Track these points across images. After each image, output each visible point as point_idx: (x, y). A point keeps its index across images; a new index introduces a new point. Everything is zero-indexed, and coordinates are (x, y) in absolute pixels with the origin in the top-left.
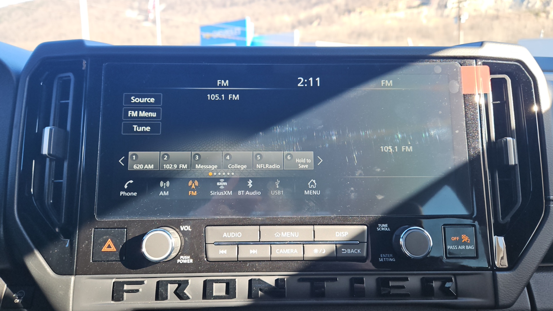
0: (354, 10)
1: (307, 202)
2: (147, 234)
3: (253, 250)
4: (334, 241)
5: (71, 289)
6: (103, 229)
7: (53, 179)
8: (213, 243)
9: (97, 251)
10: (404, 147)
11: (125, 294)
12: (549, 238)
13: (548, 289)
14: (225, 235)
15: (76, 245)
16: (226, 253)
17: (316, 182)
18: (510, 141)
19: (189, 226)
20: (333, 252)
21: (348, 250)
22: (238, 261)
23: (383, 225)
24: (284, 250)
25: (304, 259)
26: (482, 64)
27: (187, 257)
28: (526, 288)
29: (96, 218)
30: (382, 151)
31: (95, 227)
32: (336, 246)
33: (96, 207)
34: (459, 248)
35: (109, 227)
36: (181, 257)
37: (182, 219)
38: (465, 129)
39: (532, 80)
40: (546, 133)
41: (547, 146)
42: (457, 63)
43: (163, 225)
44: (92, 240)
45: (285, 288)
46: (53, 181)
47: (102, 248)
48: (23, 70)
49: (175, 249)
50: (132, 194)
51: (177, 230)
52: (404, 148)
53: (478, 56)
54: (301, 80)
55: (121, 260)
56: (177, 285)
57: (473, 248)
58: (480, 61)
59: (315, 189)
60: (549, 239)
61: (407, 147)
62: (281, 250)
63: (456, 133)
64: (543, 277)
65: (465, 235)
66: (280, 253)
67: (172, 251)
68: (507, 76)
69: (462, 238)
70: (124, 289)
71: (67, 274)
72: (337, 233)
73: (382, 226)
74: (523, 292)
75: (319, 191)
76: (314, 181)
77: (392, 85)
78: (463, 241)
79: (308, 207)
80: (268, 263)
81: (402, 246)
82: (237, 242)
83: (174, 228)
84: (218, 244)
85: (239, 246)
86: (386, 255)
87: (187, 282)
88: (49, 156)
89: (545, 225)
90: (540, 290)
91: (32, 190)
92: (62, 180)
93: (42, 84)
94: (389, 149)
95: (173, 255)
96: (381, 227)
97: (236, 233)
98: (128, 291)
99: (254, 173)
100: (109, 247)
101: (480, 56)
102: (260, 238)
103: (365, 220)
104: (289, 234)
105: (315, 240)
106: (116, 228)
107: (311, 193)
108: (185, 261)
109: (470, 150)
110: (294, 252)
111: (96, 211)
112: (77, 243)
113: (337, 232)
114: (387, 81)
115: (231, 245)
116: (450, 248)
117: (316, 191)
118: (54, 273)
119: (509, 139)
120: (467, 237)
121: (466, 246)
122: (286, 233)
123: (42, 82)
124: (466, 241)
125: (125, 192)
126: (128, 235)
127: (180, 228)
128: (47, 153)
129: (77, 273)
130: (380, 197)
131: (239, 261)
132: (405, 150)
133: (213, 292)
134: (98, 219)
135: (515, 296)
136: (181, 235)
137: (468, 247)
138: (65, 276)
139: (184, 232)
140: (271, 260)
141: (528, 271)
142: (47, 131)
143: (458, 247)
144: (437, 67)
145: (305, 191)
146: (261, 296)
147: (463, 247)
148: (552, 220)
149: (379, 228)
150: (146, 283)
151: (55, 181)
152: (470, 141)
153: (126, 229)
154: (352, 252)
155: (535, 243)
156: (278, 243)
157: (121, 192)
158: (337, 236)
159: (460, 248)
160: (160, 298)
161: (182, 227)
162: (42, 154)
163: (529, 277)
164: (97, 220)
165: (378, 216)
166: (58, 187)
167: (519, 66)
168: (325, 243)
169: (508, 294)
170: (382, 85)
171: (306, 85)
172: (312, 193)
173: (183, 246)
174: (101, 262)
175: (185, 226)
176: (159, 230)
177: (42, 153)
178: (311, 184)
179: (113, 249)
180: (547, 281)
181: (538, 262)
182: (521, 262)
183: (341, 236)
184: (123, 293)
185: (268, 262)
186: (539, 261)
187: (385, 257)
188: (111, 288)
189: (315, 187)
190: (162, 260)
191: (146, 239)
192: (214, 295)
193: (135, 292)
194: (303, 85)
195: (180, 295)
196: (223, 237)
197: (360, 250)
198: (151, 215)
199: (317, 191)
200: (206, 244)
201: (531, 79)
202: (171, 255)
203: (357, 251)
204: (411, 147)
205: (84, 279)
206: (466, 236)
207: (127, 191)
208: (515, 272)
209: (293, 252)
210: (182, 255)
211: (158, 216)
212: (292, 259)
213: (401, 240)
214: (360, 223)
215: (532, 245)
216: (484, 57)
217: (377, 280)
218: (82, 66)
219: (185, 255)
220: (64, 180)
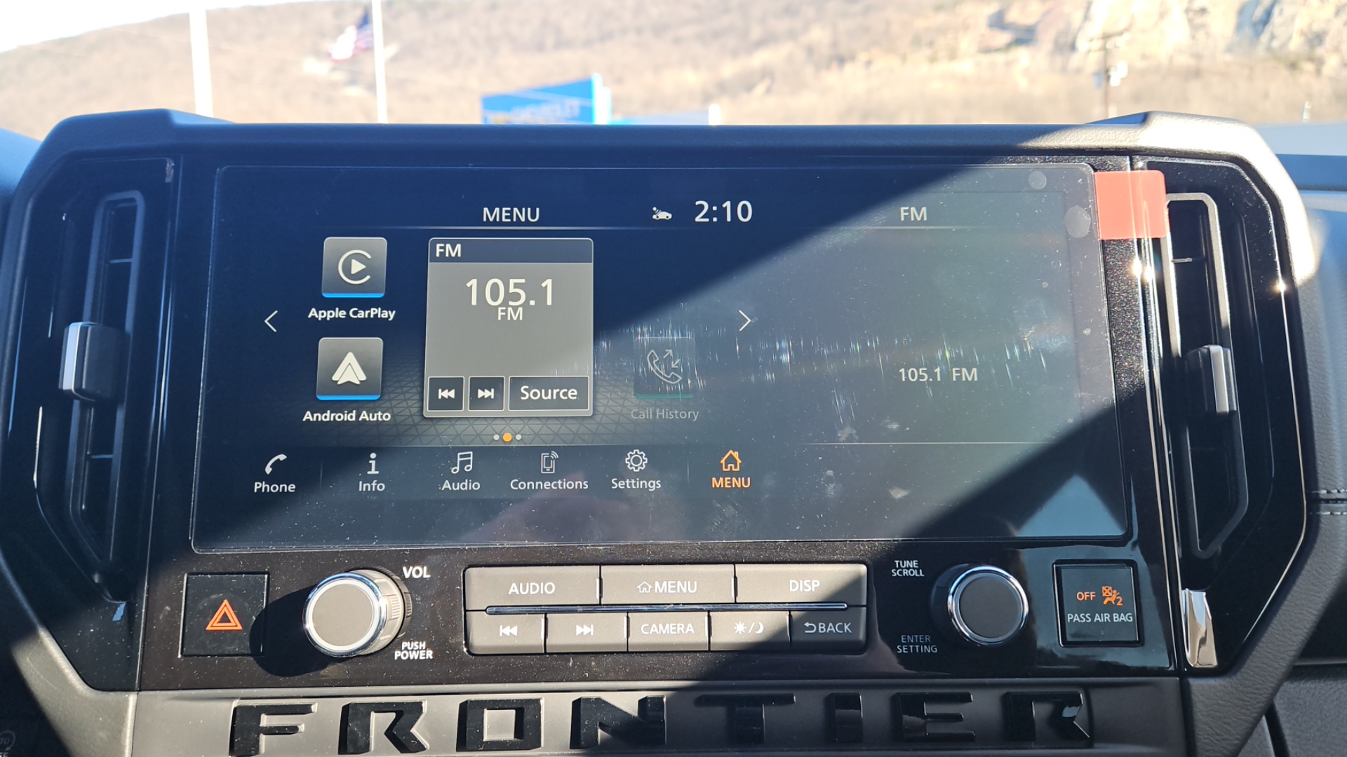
0: (852, 58)
1: (719, 505)
2: (319, 587)
3: (585, 626)
4: (785, 603)
5: (126, 726)
6: (209, 576)
7: (88, 453)
8: (485, 608)
9: (195, 629)
10: (958, 369)
11: (263, 738)
12: (1319, 593)
13: (1319, 722)
14: (514, 589)
15: (143, 617)
16: (515, 633)
17: (739, 457)
18: (1218, 354)
19: (425, 568)
20: (782, 631)
21: (820, 624)
22: (546, 653)
23: (907, 563)
24: (661, 626)
25: (711, 649)
26: (1145, 167)
27: (418, 644)
28: (1264, 718)
29: (193, 548)
30: (904, 380)
31: (192, 571)
32: (790, 616)
33: (193, 520)
34: (1096, 619)
35: (226, 570)
36: (405, 644)
37: (407, 550)
38: (1107, 325)
39: (1268, 205)
40: (1305, 335)
41: (1309, 367)
42: (1083, 165)
43: (358, 566)
44: (183, 604)
45: (664, 721)
46: (87, 457)
47: (208, 623)
48: (20, 184)
49: (389, 624)
50: (283, 488)
51: (395, 577)
52: (957, 372)
53: (1136, 147)
54: (702, 207)
55: (254, 653)
56: (393, 716)
57: (1131, 620)
58: (1142, 160)
59: (737, 475)
60: (1319, 597)
61: (964, 370)
62: (654, 626)
63: (1084, 335)
64: (1308, 691)
65: (1110, 588)
66: (651, 633)
67: (380, 630)
68: (1208, 196)
69: (1104, 595)
70: (261, 725)
71: (118, 688)
72: (793, 583)
73: (903, 565)
74: (1258, 729)
75: (749, 479)
76: (736, 455)
77: (925, 219)
78: (1105, 602)
79: (721, 519)
80: (621, 658)
81: (952, 614)
82: (544, 606)
83: (388, 571)
84: (497, 612)
85: (548, 616)
86: (914, 638)
87: (418, 706)
88: (78, 395)
89: (1309, 561)
90: (1300, 725)
91: (35, 479)
92: (111, 452)
93: (66, 218)
94: (921, 373)
95: (381, 638)
96: (903, 569)
97: (542, 584)
98: (271, 731)
99: (586, 434)
100: (225, 619)
101: (1140, 148)
102: (600, 597)
103: (861, 550)
104: (674, 587)
105: (738, 601)
106: (242, 573)
107: (728, 484)
108: (414, 655)
109: (1120, 377)
110: (685, 630)
111: (194, 531)
112: (143, 611)
113: (791, 581)
114: (913, 209)
115: (530, 613)
116: (1073, 619)
117: (739, 479)
118: (86, 687)
119: (1216, 349)
120: (1115, 592)
121: (1114, 615)
122: (665, 583)
123: (65, 214)
124: (1114, 603)
125: (266, 484)
126: (271, 589)
127: (402, 571)
128: (73, 389)
129: (142, 688)
130: (898, 494)
131: (550, 654)
132: (959, 378)
133: (483, 731)
134: (199, 551)
135: (1237, 739)
136: (405, 590)
137: (1117, 617)
138: (112, 694)
139: (410, 582)
140: (628, 652)
141: (1270, 676)
142: (74, 331)
143: (1093, 617)
144: (1037, 174)
145: (714, 479)
146: (604, 742)
147: (1106, 618)
148: (1324, 550)
149: (897, 569)
150: (316, 711)
151: (94, 457)
152: (1118, 354)
153: (266, 576)
154: (829, 629)
155: (1283, 607)
156: (645, 608)
157: (256, 484)
158: (791, 590)
159: (1099, 619)
160: (350, 747)
161: (408, 569)
162: (62, 390)
163: (1271, 691)
164: (196, 552)
165: (894, 541)
166: (100, 471)
167: (1239, 173)
168: (762, 608)
169: (1217, 734)
170: (903, 219)
171: (715, 219)
172: (731, 484)
173: (410, 618)
174: (203, 658)
175: (414, 566)
176: (349, 577)
177: (60, 387)
178: (727, 462)
179: (235, 624)
180: (1318, 702)
181: (1293, 653)
182: (1251, 653)
183: (801, 590)
184: (258, 736)
185: (621, 656)
186: (1294, 650)
187: (912, 641)
188: (228, 723)
189: (738, 469)
190: (354, 651)
191: (315, 598)
192: (485, 739)
193: (288, 732)
194: (707, 220)
195: (399, 739)
196: (510, 593)
197: (849, 624)
198: (329, 541)
199: (743, 479)
200: (467, 613)
201: (1266, 202)
202: (378, 638)
203: (841, 628)
204: (974, 370)
205: (160, 700)
206: (1113, 589)
207: (270, 480)
208: (1234, 678)
209: (683, 632)
210: (408, 638)
211: (348, 542)
212: (682, 650)
213: (950, 598)
214: (848, 558)
215: (1278, 611)
216: (1151, 149)
217: (893, 699)
218: (164, 175)
219: (414, 641)
220: (116, 456)
